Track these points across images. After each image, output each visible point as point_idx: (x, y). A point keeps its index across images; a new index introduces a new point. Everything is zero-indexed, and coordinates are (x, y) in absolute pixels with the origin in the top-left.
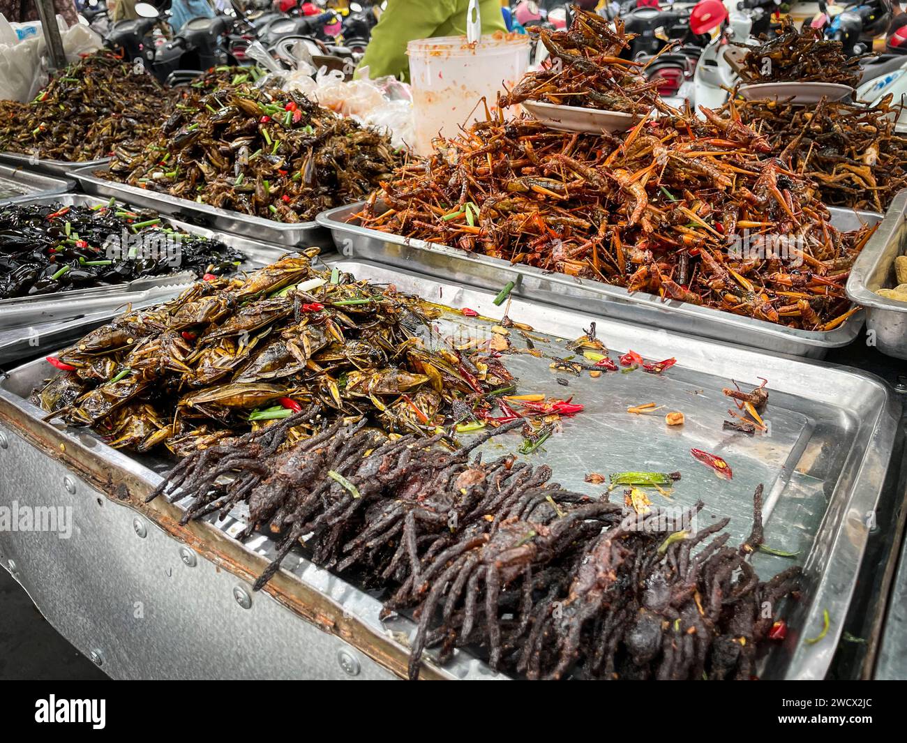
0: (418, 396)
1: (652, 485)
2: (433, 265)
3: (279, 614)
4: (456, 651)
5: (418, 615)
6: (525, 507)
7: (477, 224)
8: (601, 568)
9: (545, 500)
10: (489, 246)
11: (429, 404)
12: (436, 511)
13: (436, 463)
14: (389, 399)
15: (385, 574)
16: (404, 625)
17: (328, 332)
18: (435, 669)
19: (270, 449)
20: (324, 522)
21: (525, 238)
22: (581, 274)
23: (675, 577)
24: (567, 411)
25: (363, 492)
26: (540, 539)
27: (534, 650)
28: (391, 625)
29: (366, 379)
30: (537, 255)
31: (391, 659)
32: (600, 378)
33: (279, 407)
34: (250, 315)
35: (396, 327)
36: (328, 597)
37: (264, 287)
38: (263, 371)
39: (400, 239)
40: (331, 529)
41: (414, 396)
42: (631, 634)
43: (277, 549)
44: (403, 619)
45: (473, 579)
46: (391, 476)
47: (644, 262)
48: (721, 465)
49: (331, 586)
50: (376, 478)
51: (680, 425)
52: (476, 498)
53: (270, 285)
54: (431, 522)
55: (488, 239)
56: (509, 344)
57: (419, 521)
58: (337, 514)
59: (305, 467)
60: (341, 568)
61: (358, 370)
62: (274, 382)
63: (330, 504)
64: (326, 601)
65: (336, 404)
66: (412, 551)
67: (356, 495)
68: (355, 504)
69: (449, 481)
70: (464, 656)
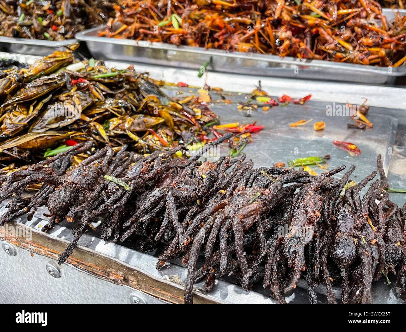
0: (159, 131)
1: (315, 164)
2: (155, 58)
3: (82, 278)
4: (217, 281)
5: (186, 261)
6: (248, 180)
7: (180, 27)
8: (309, 209)
9: (261, 173)
10: (190, 40)
11: (167, 135)
12: (187, 190)
13: (180, 165)
14: (141, 134)
15: (156, 238)
16: (176, 270)
17: (92, 95)
18: (204, 296)
19: (61, 171)
20: (106, 209)
21: (212, 33)
22: (250, 51)
23: (354, 210)
24: (254, 130)
25: (132, 186)
26: (264, 197)
27: (272, 272)
28: (166, 271)
29: (123, 122)
30: (221, 42)
31: (170, 294)
32: (269, 111)
33: (65, 146)
34: (34, 87)
35: (138, 91)
36: (117, 260)
37: (43, 70)
38: (50, 123)
39: (132, 43)
40: (111, 215)
41: (156, 131)
42: (335, 250)
43: (74, 234)
44: (174, 266)
45: (223, 230)
46: (150, 175)
47: (287, 38)
48: (353, 147)
49: (118, 252)
50: (140, 177)
51: (322, 130)
52: (213, 180)
53: (47, 68)
54: (185, 198)
55: (189, 36)
56: (211, 98)
57: (176, 198)
58: (115, 202)
59: (86, 175)
60: (123, 239)
61: (116, 116)
62: (58, 129)
63: (109, 197)
64: (116, 263)
65: (104, 140)
66: (175, 218)
67: (128, 188)
68: (127, 194)
69: (192, 173)
70: (223, 284)
